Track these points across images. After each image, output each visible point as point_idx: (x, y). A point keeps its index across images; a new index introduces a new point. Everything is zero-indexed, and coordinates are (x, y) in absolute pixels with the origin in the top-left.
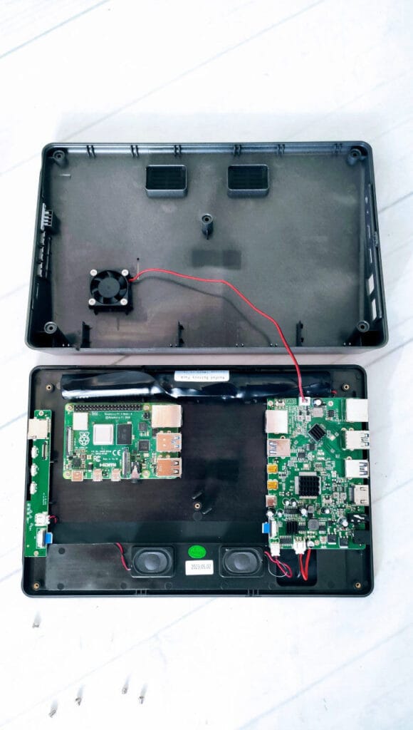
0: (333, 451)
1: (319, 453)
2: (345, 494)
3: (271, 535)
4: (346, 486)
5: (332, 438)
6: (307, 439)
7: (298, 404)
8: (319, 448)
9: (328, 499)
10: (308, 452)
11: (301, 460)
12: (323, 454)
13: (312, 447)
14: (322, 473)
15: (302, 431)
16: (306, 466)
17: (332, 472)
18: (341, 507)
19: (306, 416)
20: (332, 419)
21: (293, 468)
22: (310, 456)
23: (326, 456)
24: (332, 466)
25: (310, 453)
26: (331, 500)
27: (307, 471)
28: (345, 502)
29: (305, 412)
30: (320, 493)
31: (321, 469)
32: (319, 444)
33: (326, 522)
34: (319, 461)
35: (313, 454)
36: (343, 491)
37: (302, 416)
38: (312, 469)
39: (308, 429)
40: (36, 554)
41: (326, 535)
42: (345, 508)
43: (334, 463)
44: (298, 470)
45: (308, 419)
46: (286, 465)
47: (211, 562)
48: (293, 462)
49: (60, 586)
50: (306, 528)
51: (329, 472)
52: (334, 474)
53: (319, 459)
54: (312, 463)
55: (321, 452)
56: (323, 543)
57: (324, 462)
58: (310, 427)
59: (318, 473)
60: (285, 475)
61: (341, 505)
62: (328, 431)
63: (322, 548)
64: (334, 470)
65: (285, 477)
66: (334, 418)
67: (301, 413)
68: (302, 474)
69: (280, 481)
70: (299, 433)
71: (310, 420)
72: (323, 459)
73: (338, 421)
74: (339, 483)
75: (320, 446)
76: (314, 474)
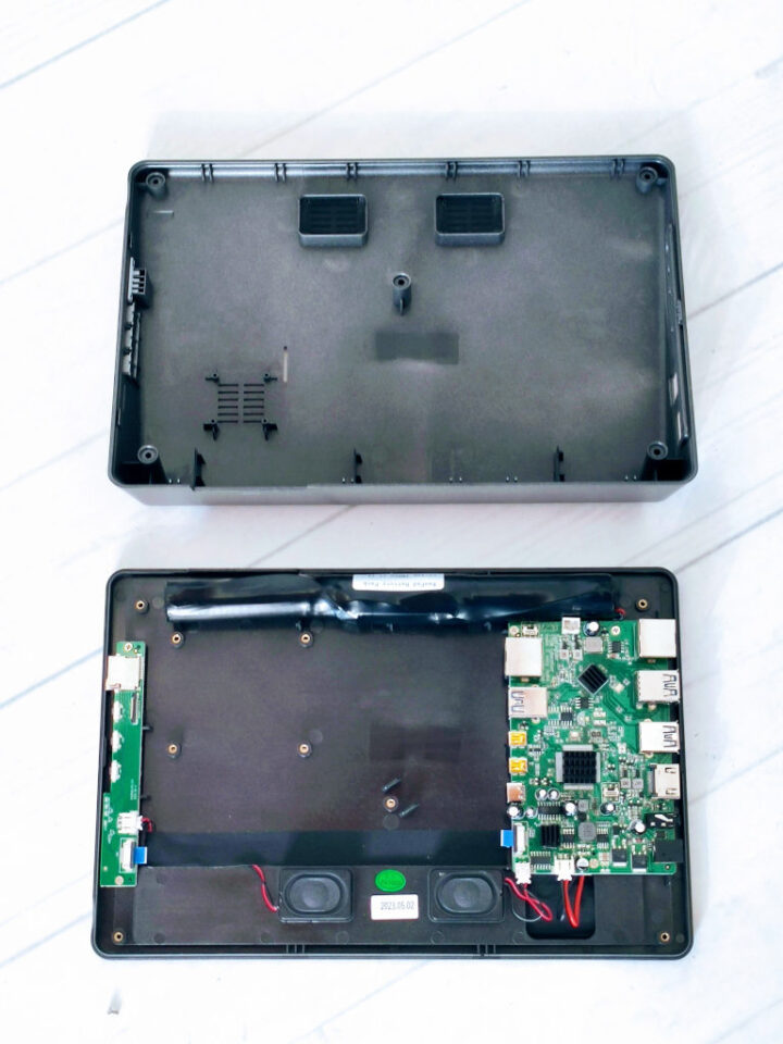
0: (619, 710)
1: (596, 714)
2: (641, 780)
3: (516, 850)
4: (642, 769)
5: (618, 688)
6: (576, 690)
7: (559, 632)
8: (596, 706)
9: (613, 789)
10: (578, 711)
11: (566, 726)
12: (604, 714)
13: (585, 703)
14: (602, 747)
15: (569, 676)
16: (575, 734)
17: (618, 745)
18: (635, 804)
19: (575, 651)
20: (617, 656)
21: (551, 737)
22: (582, 718)
23: (608, 720)
24: (619, 734)
25: (582, 713)
26: (617, 790)
27: (577, 743)
28: (641, 795)
29: (573, 644)
30: (598, 779)
31: (599, 741)
32: (596, 698)
33: (610, 829)
34: (597, 727)
35: (587, 715)
36: (638, 776)
37: (567, 651)
38: (585, 740)
39: (578, 672)
40: (119, 882)
41: (608, 850)
42: (640, 805)
43: (621, 730)
44: (562, 741)
45: (578, 656)
46: (542, 734)
47: (414, 898)
48: (552, 729)
49: (158, 937)
50: (574, 838)
51: (613, 745)
52: (622, 748)
53: (597, 722)
54: (586, 729)
55: (600, 713)
56: (604, 864)
57: (605, 728)
58: (582, 670)
59: (596, 746)
60: (539, 750)
61: (635, 799)
62: (611, 677)
63: (603, 872)
64: (623, 741)
65: (539, 754)
66: (622, 655)
67: (565, 646)
68: (568, 748)
69: (530, 759)
70: (562, 680)
71: (581, 658)
72: (604, 722)
73: (628, 659)
74: (630, 764)
75: (598, 701)
76: (588, 748)
